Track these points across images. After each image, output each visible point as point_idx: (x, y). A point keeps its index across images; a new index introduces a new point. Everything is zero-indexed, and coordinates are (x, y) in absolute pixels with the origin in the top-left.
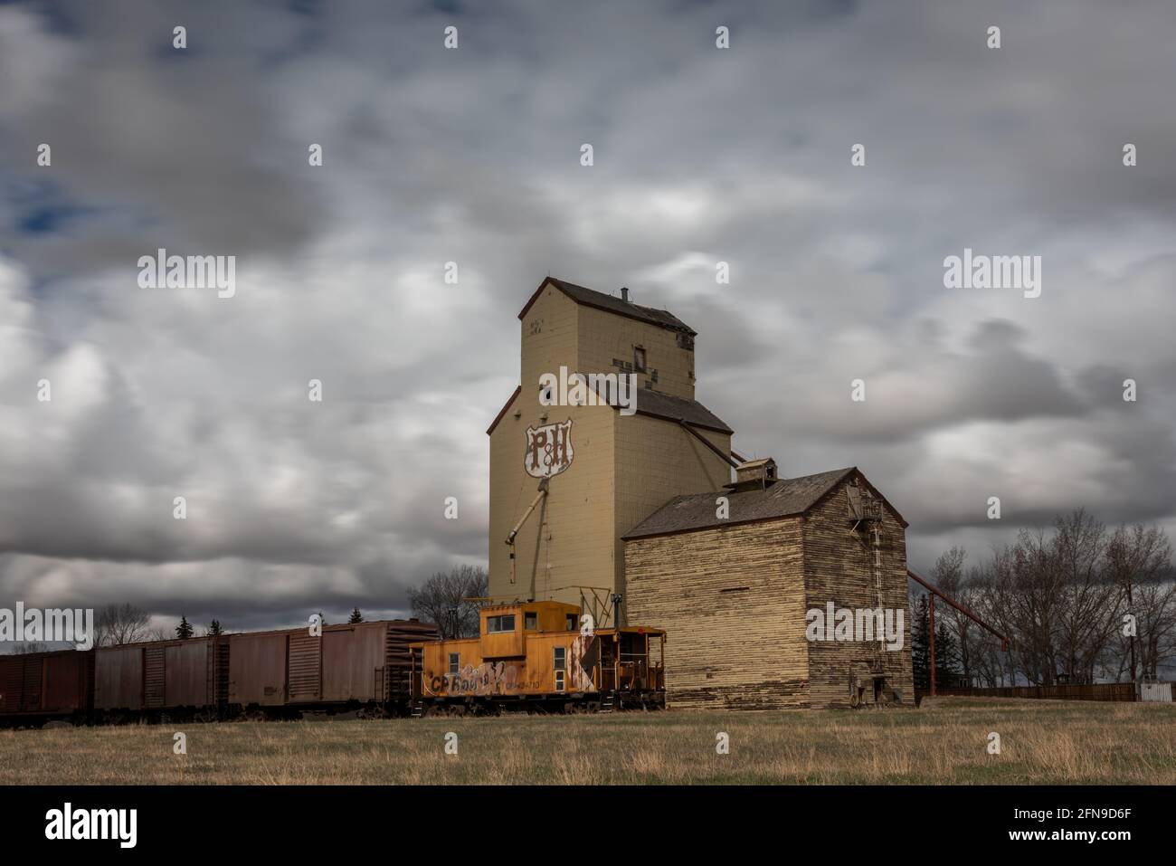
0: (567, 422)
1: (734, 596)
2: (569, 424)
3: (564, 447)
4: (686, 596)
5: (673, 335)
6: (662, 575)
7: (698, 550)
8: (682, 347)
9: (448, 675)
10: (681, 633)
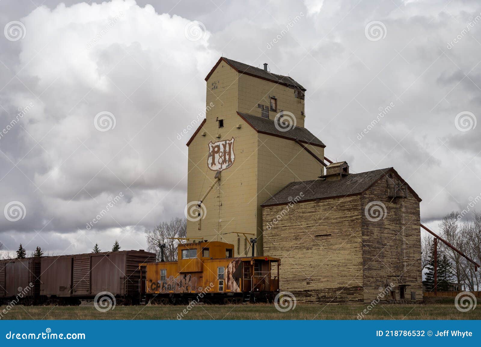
0: (231, 140)
1: (323, 239)
2: (232, 141)
3: (230, 154)
4: (296, 239)
5: (293, 90)
6: (283, 227)
7: (303, 213)
8: (297, 98)
9: (160, 282)
10: (293, 259)
